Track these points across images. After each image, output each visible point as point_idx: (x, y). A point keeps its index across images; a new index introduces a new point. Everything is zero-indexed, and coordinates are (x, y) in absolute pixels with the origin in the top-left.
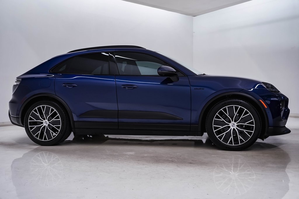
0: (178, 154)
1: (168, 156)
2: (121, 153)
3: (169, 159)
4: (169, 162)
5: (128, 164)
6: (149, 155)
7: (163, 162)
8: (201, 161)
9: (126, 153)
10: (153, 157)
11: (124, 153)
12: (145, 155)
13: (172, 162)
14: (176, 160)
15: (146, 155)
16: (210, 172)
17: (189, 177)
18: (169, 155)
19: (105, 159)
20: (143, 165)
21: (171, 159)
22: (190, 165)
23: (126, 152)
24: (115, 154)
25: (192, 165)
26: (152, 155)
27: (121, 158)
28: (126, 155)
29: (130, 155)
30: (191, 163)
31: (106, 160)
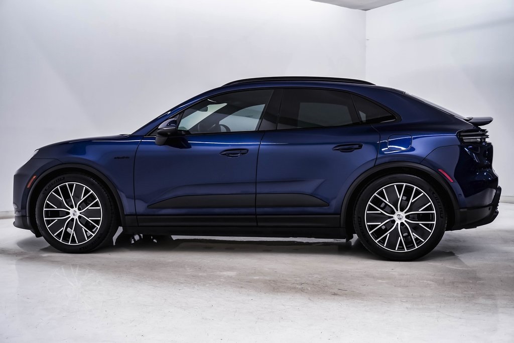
0: (316, 276)
1: (296, 280)
2: (211, 274)
3: (297, 286)
4: (296, 292)
5: (221, 294)
6: (262, 277)
7: (284, 292)
8: (355, 290)
9: (222, 273)
10: (269, 281)
11: (218, 273)
12: (255, 278)
13: (302, 290)
14: (309, 289)
15: (258, 278)
16: (367, 311)
17: (326, 319)
18: (298, 279)
19: (182, 283)
20: (248, 295)
21: (300, 287)
22: (333, 297)
23: (221, 271)
24: (200, 274)
25: (336, 297)
26: (268, 278)
27: (210, 282)
28: (220, 276)
29: (228, 277)
30: (335, 294)
31: (183, 285)
